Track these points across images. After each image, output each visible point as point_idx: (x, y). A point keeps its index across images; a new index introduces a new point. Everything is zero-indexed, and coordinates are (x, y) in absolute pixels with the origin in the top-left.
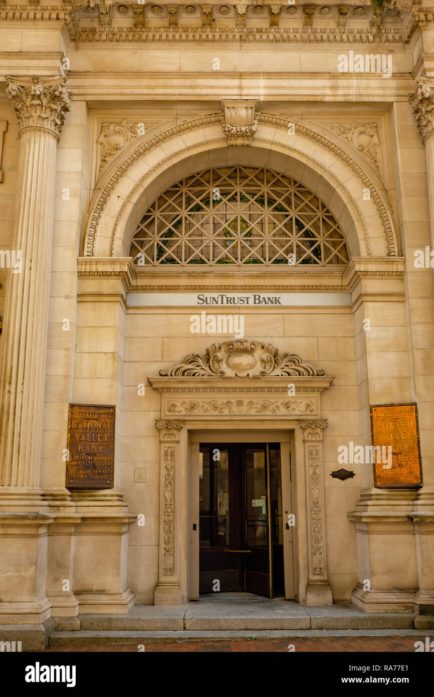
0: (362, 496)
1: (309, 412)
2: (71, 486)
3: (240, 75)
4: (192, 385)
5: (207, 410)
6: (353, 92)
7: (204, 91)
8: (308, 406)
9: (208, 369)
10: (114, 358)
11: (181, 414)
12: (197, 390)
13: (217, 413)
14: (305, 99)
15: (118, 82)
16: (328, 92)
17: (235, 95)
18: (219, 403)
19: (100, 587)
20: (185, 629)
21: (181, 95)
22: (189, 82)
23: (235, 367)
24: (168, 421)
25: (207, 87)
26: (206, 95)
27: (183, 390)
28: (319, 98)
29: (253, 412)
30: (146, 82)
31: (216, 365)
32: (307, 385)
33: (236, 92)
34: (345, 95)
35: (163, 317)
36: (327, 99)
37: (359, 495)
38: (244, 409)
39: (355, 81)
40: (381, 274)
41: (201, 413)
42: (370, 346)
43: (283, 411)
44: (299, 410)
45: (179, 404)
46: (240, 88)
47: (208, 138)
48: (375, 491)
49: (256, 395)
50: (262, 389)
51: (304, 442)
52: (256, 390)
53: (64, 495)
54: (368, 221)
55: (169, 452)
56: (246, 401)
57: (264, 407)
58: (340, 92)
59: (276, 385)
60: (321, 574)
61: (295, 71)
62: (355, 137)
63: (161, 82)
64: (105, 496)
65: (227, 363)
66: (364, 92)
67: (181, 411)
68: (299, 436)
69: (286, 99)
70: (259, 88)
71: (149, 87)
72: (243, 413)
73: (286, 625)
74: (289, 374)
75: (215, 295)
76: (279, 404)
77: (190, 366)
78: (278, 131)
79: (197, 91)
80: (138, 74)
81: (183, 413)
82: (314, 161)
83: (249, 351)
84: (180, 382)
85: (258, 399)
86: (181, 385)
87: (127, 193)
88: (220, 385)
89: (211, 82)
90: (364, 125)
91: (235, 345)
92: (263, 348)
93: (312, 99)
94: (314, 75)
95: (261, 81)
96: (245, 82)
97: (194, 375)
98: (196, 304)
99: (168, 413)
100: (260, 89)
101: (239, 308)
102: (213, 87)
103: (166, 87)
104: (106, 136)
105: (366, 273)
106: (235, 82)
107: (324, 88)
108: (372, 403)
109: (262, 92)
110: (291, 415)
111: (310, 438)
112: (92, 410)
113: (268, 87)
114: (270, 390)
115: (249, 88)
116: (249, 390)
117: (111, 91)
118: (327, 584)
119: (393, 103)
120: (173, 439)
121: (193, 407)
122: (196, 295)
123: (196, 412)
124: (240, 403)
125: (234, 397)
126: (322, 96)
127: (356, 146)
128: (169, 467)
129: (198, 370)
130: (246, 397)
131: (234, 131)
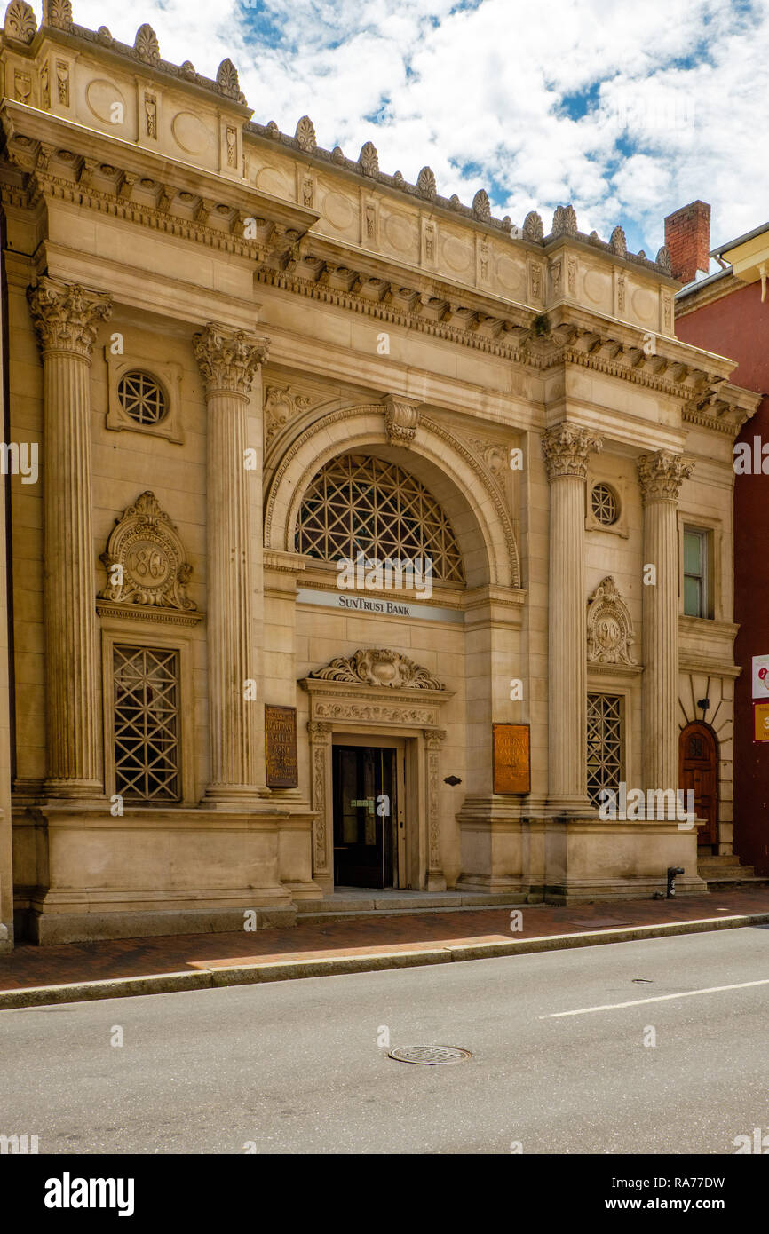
0: (466, 800)
1: (430, 723)
2: (271, 784)
3: (408, 369)
4: (342, 690)
5: (349, 714)
6: (498, 412)
7: (374, 378)
8: (430, 717)
9: (355, 675)
10: (293, 659)
11: (327, 716)
12: (344, 694)
13: (357, 718)
14: (459, 410)
15: (294, 345)
16: (479, 407)
17: (401, 390)
18: (359, 708)
19: (296, 878)
20: (375, 909)
21: (354, 377)
22: (361, 363)
23: (380, 676)
24: (319, 723)
25: (378, 374)
26: (376, 383)
27: (331, 693)
28: (471, 413)
29: (387, 719)
30: (321, 352)
31: (363, 672)
32: (434, 698)
33: (403, 386)
34: (492, 414)
35: (308, 615)
36: (478, 414)
37: (463, 799)
38: (380, 715)
39: (501, 401)
40: (506, 604)
41: (345, 717)
42: (495, 669)
43: (410, 720)
44: (422, 721)
45: (325, 707)
46: (407, 383)
47: (370, 431)
48: (494, 797)
49: (391, 703)
50: (396, 698)
51: (426, 749)
52: (391, 698)
53: (266, 793)
54: (497, 548)
55: (319, 753)
56: (381, 708)
57: (395, 715)
58: (489, 410)
59: (410, 696)
60: (437, 866)
61: (451, 375)
62: (489, 456)
63: (336, 356)
64: (291, 794)
65: (372, 671)
66: (506, 414)
67: (328, 714)
68: (421, 744)
69: (444, 405)
70: (422, 387)
71: (324, 360)
72: (379, 720)
73: (445, 903)
74: (421, 687)
75: (355, 598)
76: (407, 713)
77: (340, 671)
78: (429, 436)
79: (368, 377)
80: (313, 340)
81: (329, 716)
82: (458, 477)
83: (390, 661)
84: (332, 686)
85: (391, 706)
86: (332, 689)
87: (297, 479)
88: (366, 692)
89: (381, 369)
90: (497, 446)
91: (381, 653)
92: (400, 659)
93: (465, 411)
94: (469, 385)
95: (425, 380)
96: (413, 378)
97: (344, 680)
98: (338, 605)
99: (317, 715)
100: (423, 389)
101: (375, 614)
102: (383, 376)
103: (340, 364)
104: (272, 404)
105: (496, 601)
106: (402, 375)
107: (476, 401)
108: (495, 720)
109: (425, 392)
110: (417, 725)
111: (431, 747)
112: (281, 712)
113: (430, 389)
114: (402, 699)
115: (415, 385)
116: (385, 698)
117: (287, 354)
118: (441, 874)
119: (526, 432)
120: (323, 741)
121: (338, 711)
122: (338, 596)
123: (340, 715)
124: (376, 710)
125: (371, 704)
126: (473, 410)
127: (490, 466)
128: (320, 768)
129: (347, 675)
130: (382, 705)
131: (400, 432)
